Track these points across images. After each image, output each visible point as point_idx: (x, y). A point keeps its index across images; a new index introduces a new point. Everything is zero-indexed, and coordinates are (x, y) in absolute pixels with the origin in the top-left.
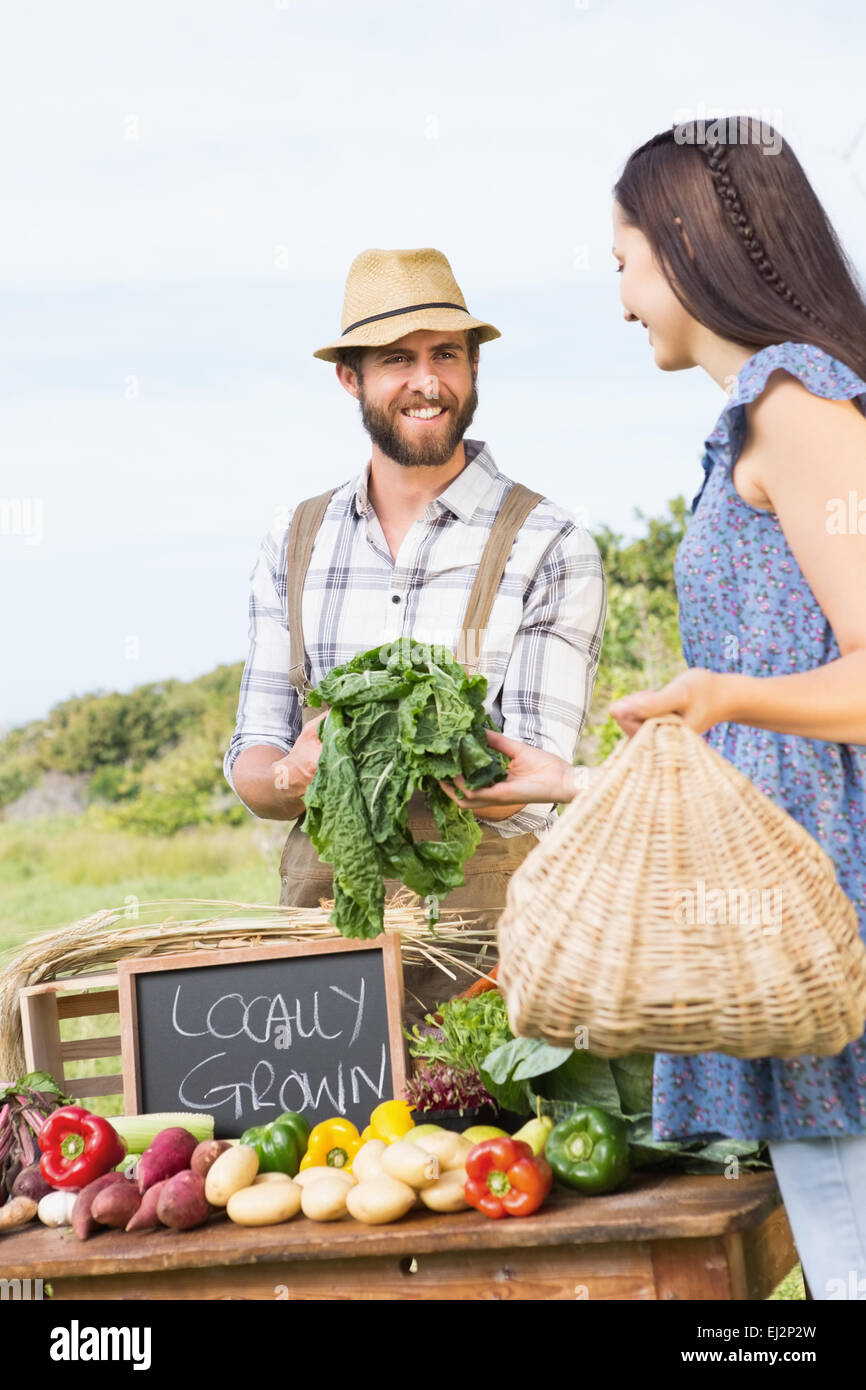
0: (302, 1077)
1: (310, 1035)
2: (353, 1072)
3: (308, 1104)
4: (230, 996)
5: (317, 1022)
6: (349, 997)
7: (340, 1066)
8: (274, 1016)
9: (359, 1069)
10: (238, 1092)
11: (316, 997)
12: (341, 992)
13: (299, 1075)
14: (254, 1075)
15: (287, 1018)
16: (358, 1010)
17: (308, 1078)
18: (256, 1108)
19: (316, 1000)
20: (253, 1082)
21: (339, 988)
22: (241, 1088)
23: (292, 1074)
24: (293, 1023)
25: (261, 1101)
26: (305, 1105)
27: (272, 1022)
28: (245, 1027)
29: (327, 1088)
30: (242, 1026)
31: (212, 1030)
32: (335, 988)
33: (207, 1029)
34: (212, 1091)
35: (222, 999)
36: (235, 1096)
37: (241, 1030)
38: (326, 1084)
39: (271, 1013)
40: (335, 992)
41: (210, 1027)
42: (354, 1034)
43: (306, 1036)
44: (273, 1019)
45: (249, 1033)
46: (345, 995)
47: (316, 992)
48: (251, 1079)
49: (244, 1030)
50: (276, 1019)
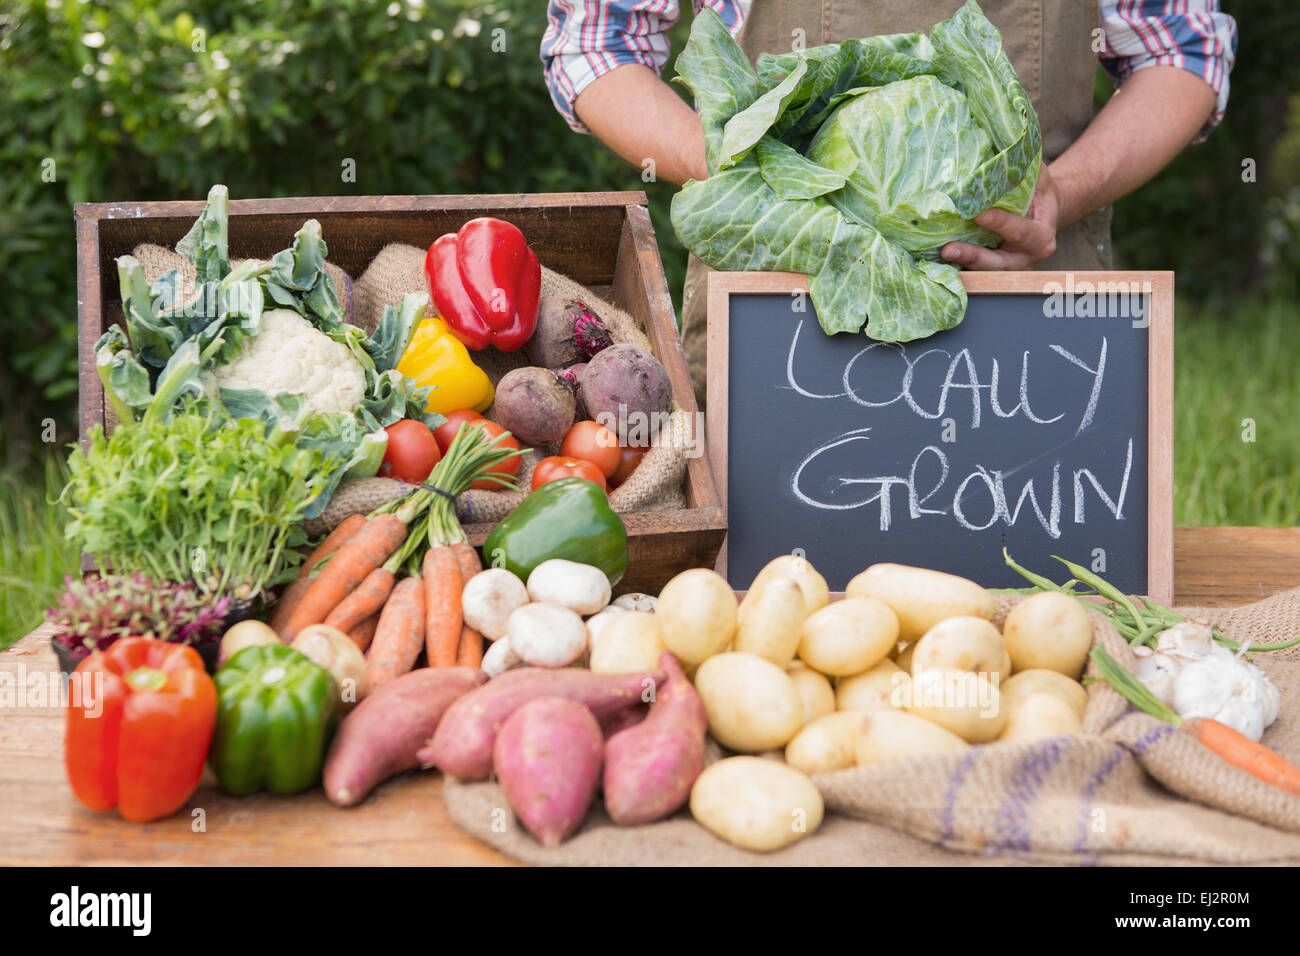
0: (993, 477)
1: (1011, 414)
2: (1077, 477)
3: (1000, 518)
5: (1024, 397)
6: (1079, 363)
7: (1058, 466)
8: (954, 381)
9: (1087, 472)
10: (886, 490)
11: (1025, 358)
12: (1067, 355)
13: (988, 473)
14: (914, 466)
15: (975, 386)
16: (1092, 384)
17: (1004, 479)
18: (914, 515)
19: (1025, 363)
20: (912, 477)
22: (891, 484)
23: (978, 470)
24: (985, 394)
25: (922, 506)
26: (995, 518)
27: (951, 389)
28: (906, 393)
29: (1032, 495)
30: (901, 390)
31: (850, 393)
32: (1058, 349)
33: (843, 390)
34: (844, 484)
35: (871, 346)
36: (880, 496)
37: (899, 397)
38: (1032, 491)
39: (950, 376)
40: (1058, 353)
41: (849, 388)
42: (1084, 420)
43: (1004, 415)
44: (952, 385)
45: (912, 403)
46: (1073, 359)
47: (1027, 352)
48: (909, 472)
49: (904, 397)
50: (957, 386)
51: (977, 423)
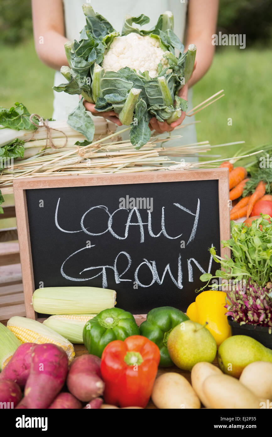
0: (151, 264)
1: (158, 236)
2: (189, 262)
3: (156, 281)
4: (98, 207)
5: (163, 228)
6: (188, 211)
7: (180, 257)
8: (131, 222)
9: (193, 260)
10: (104, 271)
11: (163, 210)
12: (182, 208)
13: (149, 262)
14: (116, 261)
15: (141, 224)
16: (194, 220)
17: (156, 265)
18: (117, 282)
19: (163, 213)
20: (115, 265)
21: (181, 205)
22: (106, 268)
23: (144, 261)
24: (146, 227)
25: (121, 278)
26: (153, 282)
27: (130, 226)
28: (110, 228)
29: (169, 271)
30: (107, 228)
31: (85, 230)
32: (178, 205)
33: (81, 228)
34: (85, 270)
35: (92, 208)
36: (102, 274)
37: (107, 231)
38: (169, 269)
39: (129, 220)
40: (178, 207)
41: (84, 228)
42: (191, 237)
43: (155, 236)
44: (131, 224)
45: (113, 233)
46: (185, 209)
47: (164, 207)
48: (114, 264)
49: (109, 230)
50: (133, 224)
51: (143, 240)
